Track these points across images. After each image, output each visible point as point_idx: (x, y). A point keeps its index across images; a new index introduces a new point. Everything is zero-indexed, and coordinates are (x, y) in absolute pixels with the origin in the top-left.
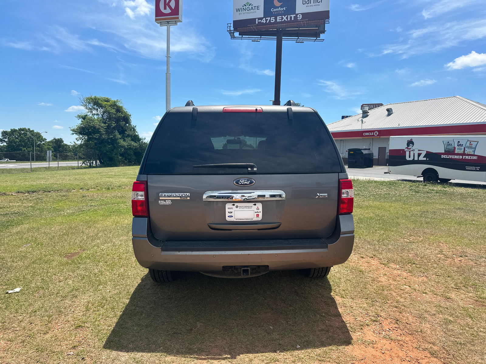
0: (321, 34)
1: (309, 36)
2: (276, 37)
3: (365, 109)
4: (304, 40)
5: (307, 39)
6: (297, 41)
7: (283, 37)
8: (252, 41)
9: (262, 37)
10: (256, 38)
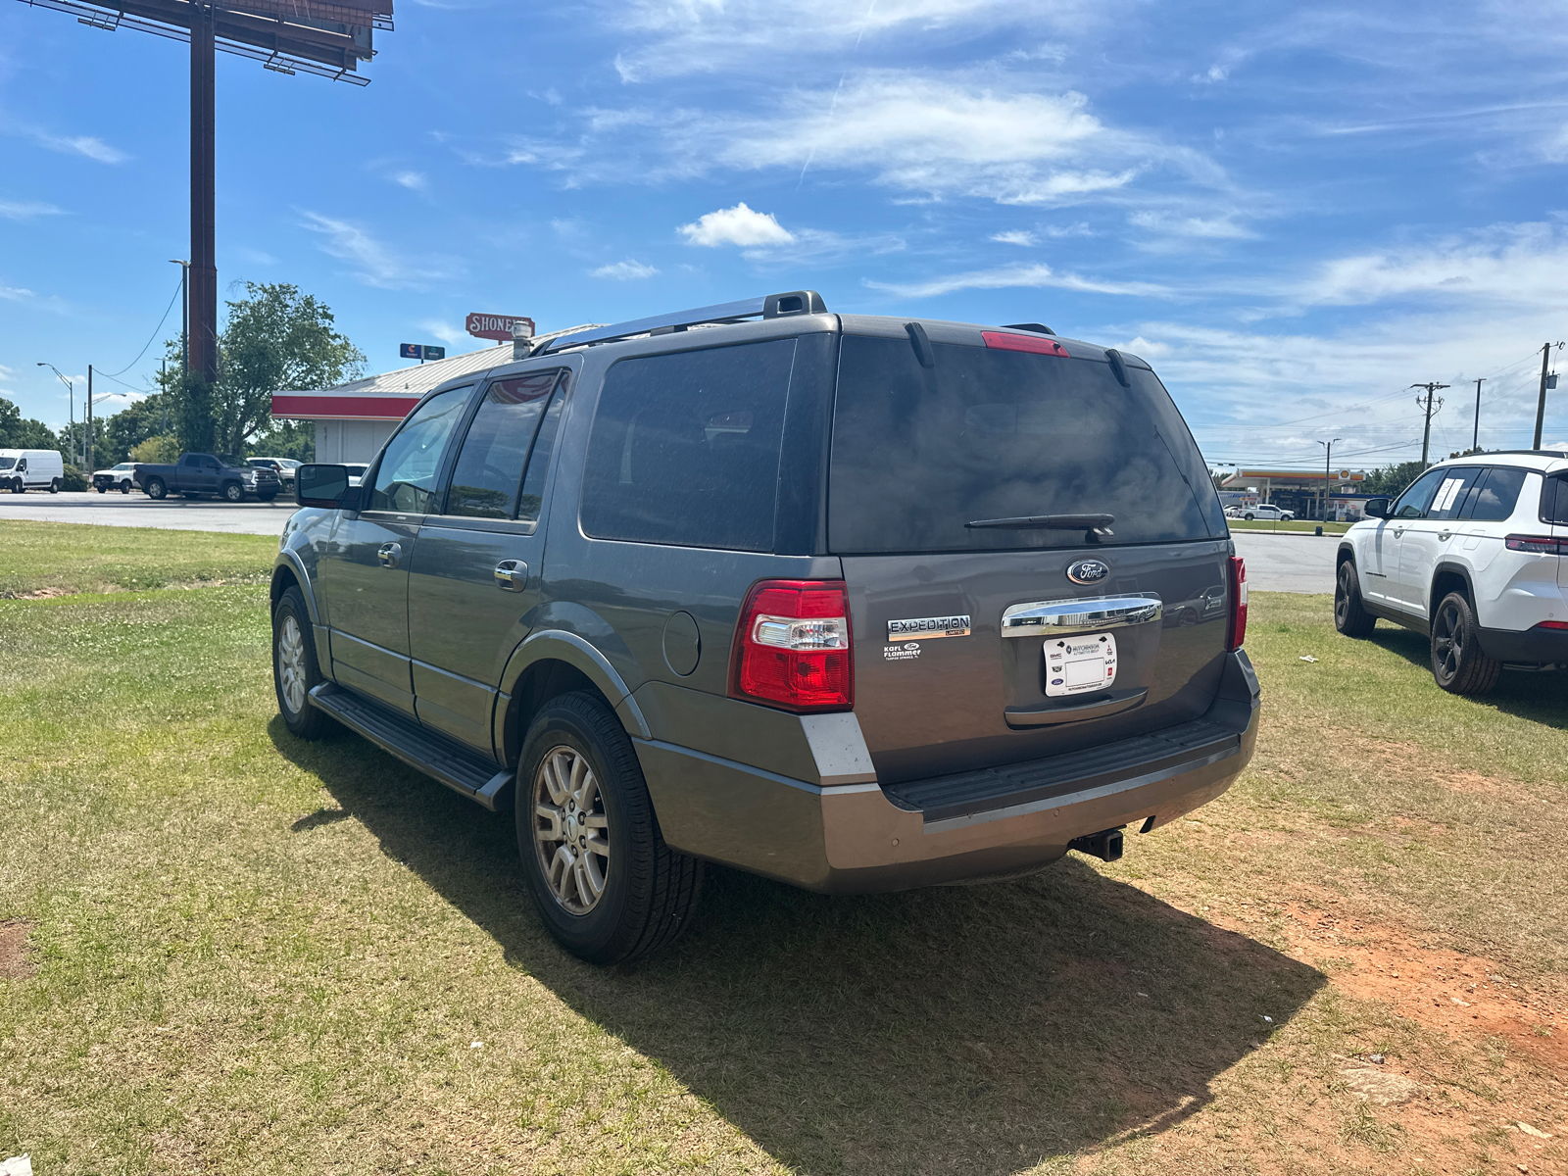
0: (358, 60)
1: (321, 59)
2: (189, 31)
3: (522, 334)
4: (296, 65)
5: (309, 65)
6: (268, 62)
7: (216, 38)
8: (80, 21)
9: (126, 15)
10: (98, 15)
